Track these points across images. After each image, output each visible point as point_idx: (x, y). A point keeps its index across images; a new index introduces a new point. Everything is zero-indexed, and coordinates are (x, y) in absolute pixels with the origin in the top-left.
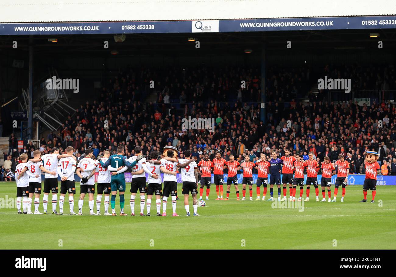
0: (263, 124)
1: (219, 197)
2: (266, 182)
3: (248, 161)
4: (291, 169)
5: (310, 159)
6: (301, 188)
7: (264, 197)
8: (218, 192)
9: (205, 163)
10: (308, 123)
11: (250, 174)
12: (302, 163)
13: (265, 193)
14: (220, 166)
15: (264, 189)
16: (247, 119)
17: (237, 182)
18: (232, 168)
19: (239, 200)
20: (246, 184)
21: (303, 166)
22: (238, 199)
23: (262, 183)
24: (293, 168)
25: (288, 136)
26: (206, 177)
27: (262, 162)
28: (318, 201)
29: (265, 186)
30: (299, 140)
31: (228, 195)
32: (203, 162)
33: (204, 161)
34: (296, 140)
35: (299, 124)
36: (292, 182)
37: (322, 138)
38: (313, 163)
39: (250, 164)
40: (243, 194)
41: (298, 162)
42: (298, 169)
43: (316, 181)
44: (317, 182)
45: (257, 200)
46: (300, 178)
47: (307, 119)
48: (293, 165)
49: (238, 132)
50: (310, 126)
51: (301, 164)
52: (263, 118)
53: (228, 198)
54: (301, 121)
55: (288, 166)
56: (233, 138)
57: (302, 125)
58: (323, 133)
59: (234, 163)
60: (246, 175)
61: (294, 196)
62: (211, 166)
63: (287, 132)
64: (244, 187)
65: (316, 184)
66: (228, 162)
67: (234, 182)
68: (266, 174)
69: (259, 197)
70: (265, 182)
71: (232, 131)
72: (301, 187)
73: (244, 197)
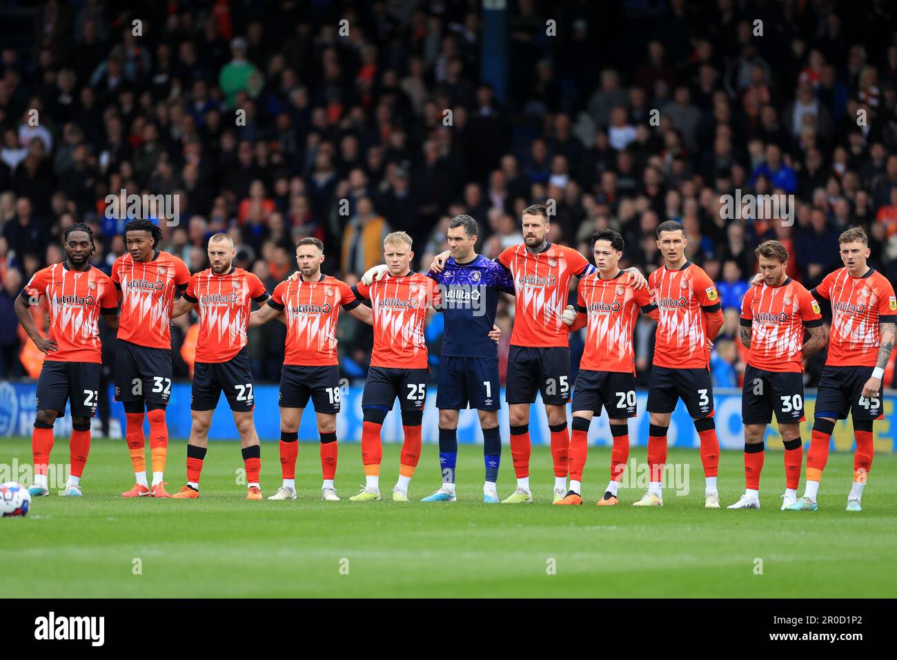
0: (493, 103)
1: (141, 478)
2: (417, 394)
3: (314, 272)
4: (559, 323)
5: (673, 263)
6: (619, 431)
7: (403, 482)
8: (136, 452)
9: (69, 278)
10: (757, 99)
11: (326, 348)
12: (624, 286)
13: (411, 456)
14: (155, 298)
15: (407, 433)
16: (404, 72)
17: (246, 394)
18: (222, 311)
19: (259, 496)
20: (302, 405)
21: (630, 303)
22: (255, 490)
23: (397, 402)
24: (569, 314)
25: (637, 171)
26: (69, 364)
27: (392, 282)
28: (716, 505)
29: (412, 417)
30: (697, 196)
31: (199, 469)
32: (59, 277)
33: (65, 271)
34: (682, 197)
35: (702, 101)
36: (565, 396)
37: (832, 185)
38: (683, 285)
39: (327, 290)
40: (283, 461)
41: (600, 282)
42: (602, 318)
43: (703, 392)
44: (709, 395)
45: (363, 496)
46: (610, 373)
47: (750, 72)
48: (573, 297)
49: (349, 145)
50: (768, 115)
51: (619, 290)
52: (494, 66)
53: (195, 485)
54: (718, 85)
55: (540, 301)
56: (322, 178)
57: (721, 107)
58: (840, 154)
59: (229, 279)
60: (303, 352)
61: (577, 474)
62: (102, 299)
63: (633, 147)
64: (290, 426)
65: (705, 410)
66: (200, 274)
67: (232, 394)
68: (416, 350)
69: (372, 482)
70: (410, 397)
71: (313, 140)
72: (615, 422)
73: (289, 483)
